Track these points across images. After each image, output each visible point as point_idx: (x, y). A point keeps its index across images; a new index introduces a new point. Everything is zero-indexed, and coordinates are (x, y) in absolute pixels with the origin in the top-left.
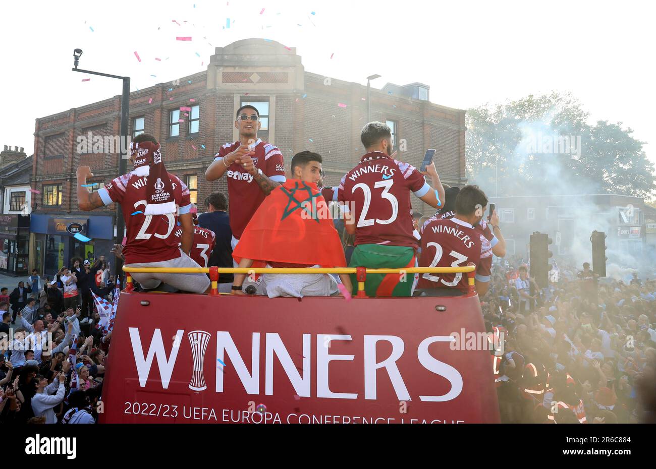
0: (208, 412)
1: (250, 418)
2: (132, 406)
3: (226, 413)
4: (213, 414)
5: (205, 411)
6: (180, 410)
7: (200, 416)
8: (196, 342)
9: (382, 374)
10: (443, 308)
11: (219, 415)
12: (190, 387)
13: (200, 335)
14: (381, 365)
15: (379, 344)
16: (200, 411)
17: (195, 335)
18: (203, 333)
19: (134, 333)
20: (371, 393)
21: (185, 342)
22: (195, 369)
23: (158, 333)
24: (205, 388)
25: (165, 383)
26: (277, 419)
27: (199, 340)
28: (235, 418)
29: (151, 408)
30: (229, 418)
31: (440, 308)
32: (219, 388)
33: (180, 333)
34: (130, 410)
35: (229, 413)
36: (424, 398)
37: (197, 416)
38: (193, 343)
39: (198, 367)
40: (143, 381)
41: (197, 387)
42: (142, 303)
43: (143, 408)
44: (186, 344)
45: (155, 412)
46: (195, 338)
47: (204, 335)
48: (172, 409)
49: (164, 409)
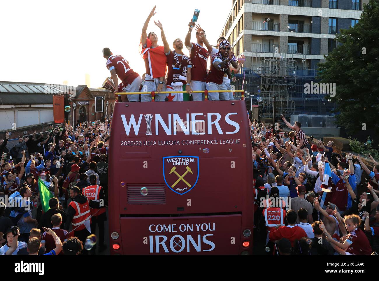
0: (153, 142)
1: (168, 143)
2: (124, 143)
3: (159, 142)
4: (155, 143)
5: (152, 142)
6: (142, 143)
7: (150, 144)
8: (147, 118)
9: (214, 126)
10: (234, 103)
11: (157, 143)
12: (146, 134)
13: (149, 116)
14: (213, 123)
15: (213, 116)
16: (150, 142)
17: (147, 116)
18: (150, 115)
19: (123, 117)
20: (210, 132)
21: (143, 119)
22: (147, 128)
23: (132, 116)
24: (152, 134)
25: (137, 133)
26: (178, 143)
27: (148, 118)
28: (163, 143)
29: (131, 143)
30: (161, 144)
31: (233, 103)
32: (157, 134)
33: (141, 116)
34: (123, 144)
35: (161, 142)
36: (227, 133)
37: (149, 144)
38: (146, 119)
39: (149, 127)
40: (128, 133)
41: (149, 134)
42: (126, 105)
43: (128, 143)
44: (144, 119)
45: (133, 144)
46: (147, 117)
47: (151, 116)
48: (139, 142)
49: (136, 143)
